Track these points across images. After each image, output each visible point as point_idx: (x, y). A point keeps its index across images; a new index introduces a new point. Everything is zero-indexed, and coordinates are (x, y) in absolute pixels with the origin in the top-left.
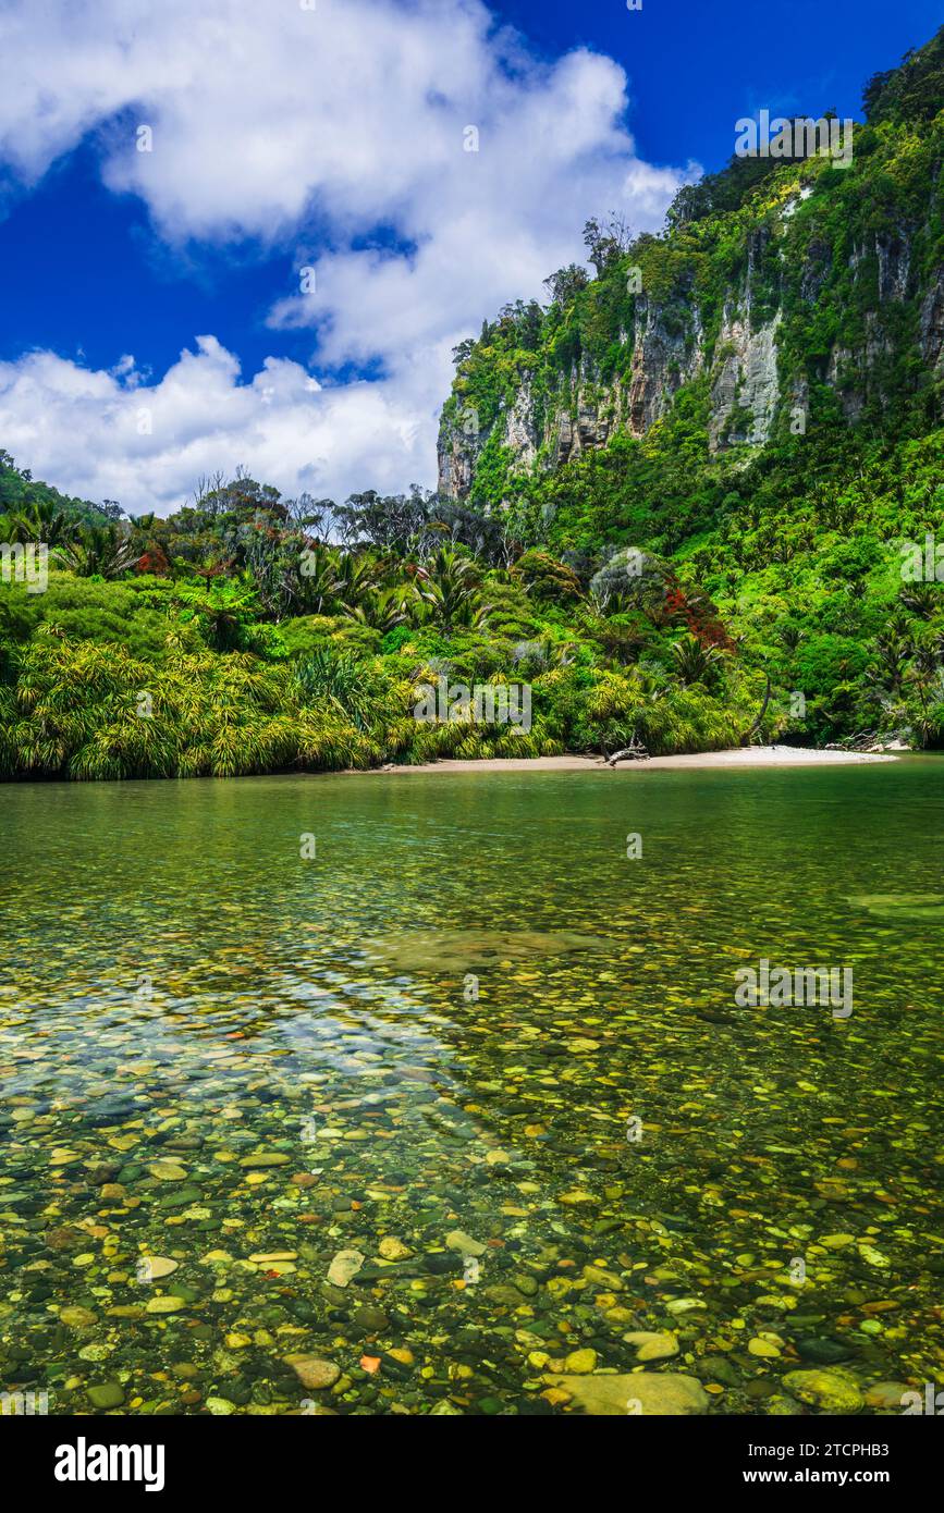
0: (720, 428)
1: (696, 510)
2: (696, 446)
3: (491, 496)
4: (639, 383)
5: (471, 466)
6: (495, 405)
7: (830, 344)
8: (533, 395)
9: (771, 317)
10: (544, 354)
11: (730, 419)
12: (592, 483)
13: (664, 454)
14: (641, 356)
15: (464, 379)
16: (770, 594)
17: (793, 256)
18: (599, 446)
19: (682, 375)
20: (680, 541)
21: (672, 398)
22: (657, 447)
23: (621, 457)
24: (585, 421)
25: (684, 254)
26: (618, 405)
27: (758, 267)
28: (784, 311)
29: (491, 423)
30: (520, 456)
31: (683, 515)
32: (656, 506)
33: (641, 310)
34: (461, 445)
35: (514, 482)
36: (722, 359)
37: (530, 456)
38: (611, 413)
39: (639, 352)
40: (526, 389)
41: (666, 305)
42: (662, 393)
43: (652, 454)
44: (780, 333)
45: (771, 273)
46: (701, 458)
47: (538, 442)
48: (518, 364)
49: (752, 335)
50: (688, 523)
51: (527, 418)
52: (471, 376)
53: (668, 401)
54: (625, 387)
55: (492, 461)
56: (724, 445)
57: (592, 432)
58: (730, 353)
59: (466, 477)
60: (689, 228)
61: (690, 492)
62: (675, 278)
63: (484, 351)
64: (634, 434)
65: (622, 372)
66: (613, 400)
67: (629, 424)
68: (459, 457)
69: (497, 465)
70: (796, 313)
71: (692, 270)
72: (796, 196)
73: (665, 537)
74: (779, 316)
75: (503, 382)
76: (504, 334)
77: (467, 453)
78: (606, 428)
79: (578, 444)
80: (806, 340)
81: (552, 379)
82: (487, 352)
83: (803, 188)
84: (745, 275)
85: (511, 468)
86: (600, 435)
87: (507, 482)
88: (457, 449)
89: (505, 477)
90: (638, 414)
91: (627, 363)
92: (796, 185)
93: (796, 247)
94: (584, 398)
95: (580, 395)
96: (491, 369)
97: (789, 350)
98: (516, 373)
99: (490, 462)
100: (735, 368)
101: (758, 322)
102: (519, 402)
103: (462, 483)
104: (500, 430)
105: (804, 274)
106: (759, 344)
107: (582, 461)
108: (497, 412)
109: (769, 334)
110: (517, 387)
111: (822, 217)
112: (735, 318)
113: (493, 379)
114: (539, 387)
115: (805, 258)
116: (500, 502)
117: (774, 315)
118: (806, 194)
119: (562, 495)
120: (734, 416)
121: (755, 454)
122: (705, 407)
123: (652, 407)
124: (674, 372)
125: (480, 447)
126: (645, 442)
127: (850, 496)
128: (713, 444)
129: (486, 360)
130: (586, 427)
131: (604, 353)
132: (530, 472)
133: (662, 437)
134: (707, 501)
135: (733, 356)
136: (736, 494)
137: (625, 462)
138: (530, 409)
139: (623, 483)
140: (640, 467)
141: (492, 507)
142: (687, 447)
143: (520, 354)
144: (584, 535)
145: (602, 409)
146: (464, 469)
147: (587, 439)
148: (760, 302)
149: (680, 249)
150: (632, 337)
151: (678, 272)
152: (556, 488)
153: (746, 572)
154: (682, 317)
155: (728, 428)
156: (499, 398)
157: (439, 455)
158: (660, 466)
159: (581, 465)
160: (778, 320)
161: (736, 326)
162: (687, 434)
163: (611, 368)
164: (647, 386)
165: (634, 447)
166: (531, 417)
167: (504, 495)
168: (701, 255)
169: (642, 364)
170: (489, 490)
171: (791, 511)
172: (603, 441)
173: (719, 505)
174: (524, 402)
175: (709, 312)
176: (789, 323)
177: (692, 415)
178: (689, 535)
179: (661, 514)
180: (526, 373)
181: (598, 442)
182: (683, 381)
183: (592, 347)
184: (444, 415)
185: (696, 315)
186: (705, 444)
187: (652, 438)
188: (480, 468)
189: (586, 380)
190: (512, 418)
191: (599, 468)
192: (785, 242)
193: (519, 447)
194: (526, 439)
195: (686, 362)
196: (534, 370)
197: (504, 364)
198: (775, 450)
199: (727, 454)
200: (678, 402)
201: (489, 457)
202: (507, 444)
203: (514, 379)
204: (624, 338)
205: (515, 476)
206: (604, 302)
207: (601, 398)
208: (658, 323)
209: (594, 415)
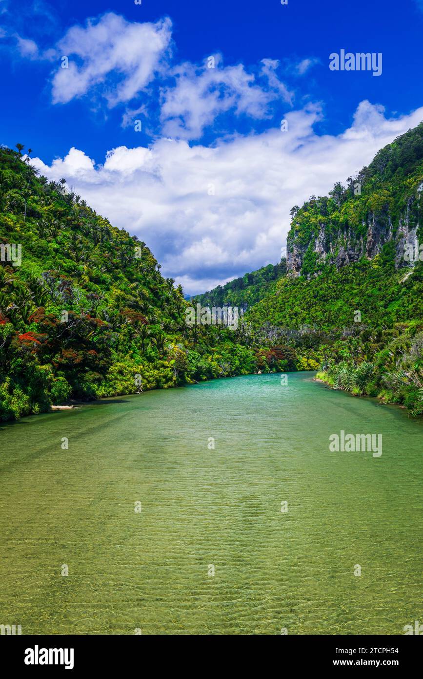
0: (399, 261)
1: (393, 293)
2: (391, 266)
3: (310, 271)
4: (370, 241)
5: (301, 259)
6: (310, 236)
8: (325, 233)
10: (330, 219)
11: (402, 258)
12: (354, 275)
13: (380, 267)
14: (371, 233)
15: (297, 225)
18: (356, 261)
19: (385, 240)
21: (382, 247)
22: (377, 264)
23: (364, 266)
24: (351, 252)
25: (385, 198)
26: (362, 247)
27: (411, 209)
28: (419, 225)
29: (309, 242)
30: (321, 256)
32: (380, 289)
34: (297, 251)
35: (319, 266)
36: (399, 237)
37: (325, 256)
38: (360, 250)
39: (370, 230)
40: (323, 231)
41: (380, 216)
42: (378, 246)
43: (376, 267)
44: (418, 232)
45: (415, 212)
46: (393, 270)
47: (327, 251)
48: (319, 221)
49: (409, 231)
50: (391, 298)
51: (323, 241)
52: (300, 224)
53: (380, 249)
54: (365, 241)
55: (310, 257)
56: (401, 267)
57: (353, 256)
58: (402, 236)
59: (299, 263)
61: (390, 285)
62: (382, 207)
63: (304, 214)
64: (369, 258)
65: (363, 236)
66: (360, 245)
67: (367, 254)
68: (297, 255)
69: (312, 259)
71: (388, 204)
75: (313, 227)
76: (312, 207)
77: (299, 254)
78: (358, 255)
79: (348, 259)
81: (336, 232)
82: (306, 214)
84: (407, 211)
85: (318, 260)
86: (356, 257)
87: (316, 266)
88: (295, 252)
89: (315, 264)
90: (370, 252)
91: (365, 233)
95: (349, 243)
96: (308, 221)
97: (421, 236)
98: (318, 225)
99: (309, 258)
101: (411, 227)
102: (320, 236)
103: (298, 265)
104: (312, 246)
106: (411, 234)
107: (350, 266)
108: (311, 238)
109: (414, 231)
110: (319, 230)
112: (403, 224)
113: (309, 226)
114: (328, 231)
116: (314, 273)
117: (416, 225)
121: (410, 272)
122: (394, 251)
123: (375, 250)
124: (383, 239)
125: (304, 252)
126: (373, 262)
128: (397, 266)
129: (306, 218)
130: (350, 254)
131: (357, 229)
132: (325, 262)
133: (379, 261)
134: (397, 290)
135: (403, 238)
136: (405, 288)
137: (366, 269)
138: (324, 238)
140: (372, 271)
141: (310, 275)
142: (388, 266)
143: (320, 217)
144: (357, 298)
145: (357, 248)
146: (298, 260)
147: (351, 258)
148: (412, 221)
149: (383, 197)
150: (367, 224)
151: (383, 204)
154: (385, 220)
155: (402, 262)
156: (311, 233)
157: (287, 253)
158: (379, 272)
159: (350, 268)
160: (417, 227)
161: (404, 227)
162: (387, 261)
163: (360, 234)
164: (373, 243)
165: (369, 263)
166: (324, 241)
167: (315, 271)
168: (391, 198)
169: (371, 235)
170: (309, 268)
172: (358, 259)
173: (400, 292)
174: (322, 236)
175: (394, 220)
176: (421, 229)
177: (389, 254)
178: (391, 301)
179: (382, 293)
180: (323, 225)
181: (355, 259)
182: (385, 242)
183: (353, 226)
184: (288, 237)
185: (389, 220)
186: (394, 265)
187: (375, 261)
188: (305, 260)
189: (351, 238)
190: (317, 242)
191: (357, 270)
192: (419, 201)
193: (320, 252)
194: (323, 250)
195: (386, 235)
196: (326, 224)
197: (313, 220)
198: (417, 273)
200: (384, 249)
201: (308, 256)
202: (315, 251)
203: (317, 227)
204: (364, 224)
205: (319, 263)
206: (356, 210)
207: (356, 244)
208: (377, 222)
209: (353, 250)
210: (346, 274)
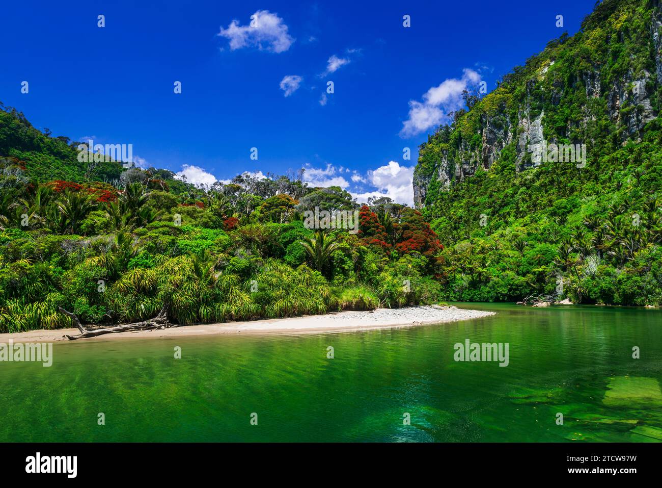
0: (520, 162)
1: (506, 196)
2: (510, 171)
3: (433, 200)
4: (485, 149)
5: (425, 189)
6: (434, 166)
7: (566, 121)
8: (448, 160)
9: (539, 115)
10: (451, 144)
11: (524, 158)
12: (468, 191)
13: (497, 176)
14: (485, 138)
15: (421, 157)
16: (522, 227)
17: (547, 88)
18: (471, 176)
19: (504, 143)
20: (499, 210)
21: (500, 153)
22: (494, 173)
23: (479, 179)
24: (465, 166)
25: (501, 95)
26: (478, 159)
27: (532, 95)
28: (545, 111)
29: (433, 172)
30: (444, 184)
31: (500, 199)
32: (491, 196)
33: (484, 120)
34: (421, 182)
35: (442, 194)
36: (519, 134)
37: (448, 183)
38: (475, 162)
40: (445, 159)
41: (494, 116)
42: (495, 151)
43: (492, 176)
44: (543, 120)
45: (539, 97)
46: (512, 175)
47: (451, 178)
48: (441, 149)
49: (531, 123)
50: (502, 202)
51: (446, 169)
52: (424, 155)
53: (498, 155)
54: (480, 151)
56: (522, 169)
57: (468, 170)
58: (523, 131)
59: (424, 194)
60: (503, 85)
61: (505, 189)
62: (498, 105)
64: (485, 169)
65: (478, 145)
66: (476, 157)
67: (483, 166)
68: (420, 187)
69: (435, 188)
70: (550, 111)
71: (505, 101)
72: (549, 65)
73: (492, 208)
74: (543, 113)
75: (437, 156)
76: (437, 138)
77: (423, 185)
78: (473, 169)
79: (463, 176)
80: (555, 121)
81: (454, 153)
82: (430, 146)
83: (551, 61)
84: (527, 99)
85: (441, 189)
86: (471, 171)
87: (439, 194)
88: (420, 184)
89: (438, 193)
90: (486, 162)
91: (480, 141)
92: (548, 61)
93: (548, 84)
94: (464, 157)
95: (462, 156)
96: (431, 152)
97: (548, 126)
98: (441, 152)
99: (433, 187)
100: (525, 137)
101: (533, 117)
102: (443, 163)
103: (422, 196)
104: (436, 175)
105: (553, 94)
106: (534, 126)
107: (464, 182)
108: (434, 168)
109: (538, 121)
110: (442, 157)
111: (558, 70)
112: (523, 117)
113: (432, 156)
114: (449, 157)
115: (552, 88)
116: (436, 202)
117: (540, 113)
118: (552, 64)
119: (455, 196)
120: (526, 157)
121: (535, 171)
122: (514, 155)
123: (492, 158)
124: (500, 144)
125: (429, 182)
126: (489, 172)
127: (574, 182)
128: (518, 170)
129: (430, 149)
130: (465, 169)
131: (471, 139)
132: (449, 190)
133: (496, 169)
134: (511, 192)
135: (523, 132)
136: (525, 188)
137: (481, 181)
138: (447, 166)
139: (480, 189)
140: (487, 182)
141: (434, 204)
142: (506, 172)
143: (442, 145)
145: (472, 161)
146: (423, 191)
147: (465, 173)
148: (534, 109)
149: (500, 94)
150: (482, 131)
151: (499, 103)
152: (453, 193)
153: (516, 219)
154: (502, 120)
155: (523, 162)
156: (435, 163)
157: (414, 187)
158: (496, 181)
159: (464, 184)
160: (542, 115)
161: (524, 120)
162: (506, 167)
163: (475, 144)
164: (489, 149)
165: (485, 174)
168: (509, 95)
169: (486, 141)
170: (432, 198)
171: (546, 191)
172: (473, 174)
173: (517, 193)
174: (445, 163)
175: (513, 116)
176: (547, 115)
177: (508, 158)
178: (503, 207)
179: (491, 200)
180: (445, 152)
181: (471, 174)
182: (504, 146)
183: (466, 137)
185: (508, 119)
186: (514, 170)
187: (492, 170)
188: (429, 190)
189: (464, 151)
190: (440, 170)
191: (471, 184)
192: (543, 83)
193: (444, 181)
194: (447, 177)
195: (505, 139)
196: (448, 150)
197: (437, 150)
198: (543, 168)
199: (524, 172)
200: (502, 154)
201: (432, 185)
202: (439, 180)
203: (440, 155)
204: (479, 132)
205: (442, 192)
206: (470, 119)
207: (471, 157)
208: (491, 124)
209: (468, 164)
210: (457, 190)
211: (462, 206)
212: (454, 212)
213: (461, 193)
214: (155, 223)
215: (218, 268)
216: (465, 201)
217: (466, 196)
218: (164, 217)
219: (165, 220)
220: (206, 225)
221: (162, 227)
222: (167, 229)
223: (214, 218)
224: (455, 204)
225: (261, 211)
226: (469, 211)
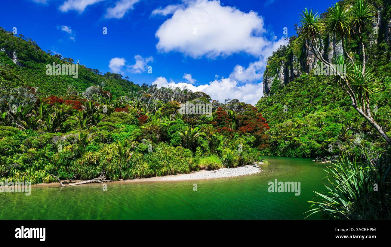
1: (318, 91)
13: (314, 78)
15: (268, 65)
22: (312, 76)
23: (303, 79)
24: (294, 71)
30: (282, 82)
31: (315, 92)
33: (307, 43)
36: (328, 52)
40: (283, 66)
49: (336, 44)
50: (316, 94)
52: (270, 64)
61: (318, 86)
64: (307, 73)
69: (276, 84)
78: (300, 73)
79: (293, 77)
90: (308, 68)
94: (294, 66)
100: (332, 53)
106: (338, 46)
110: (281, 66)
123: (311, 66)
126: (309, 75)
130: (295, 73)
134: (322, 88)
135: (331, 50)
136: (330, 85)
137: (304, 81)
139: (303, 86)
140: (308, 81)
142: (320, 75)
145: (299, 68)
147: (295, 76)
158: (313, 81)
161: (332, 43)
173: (325, 89)
174: (282, 69)
181: (298, 76)
183: (295, 53)
187: (311, 74)
189: (294, 62)
191: (298, 83)
194: (283, 78)
210: (289, 86)
211: (291, 97)
212: (286, 100)
213: (292, 88)
214: (100, 123)
215: (132, 150)
216: (293, 93)
217: (295, 90)
218: (106, 119)
219: (106, 121)
220: (128, 123)
221: (105, 125)
222: (107, 126)
223: (133, 118)
224: (288, 95)
225: (161, 111)
226: (295, 100)
